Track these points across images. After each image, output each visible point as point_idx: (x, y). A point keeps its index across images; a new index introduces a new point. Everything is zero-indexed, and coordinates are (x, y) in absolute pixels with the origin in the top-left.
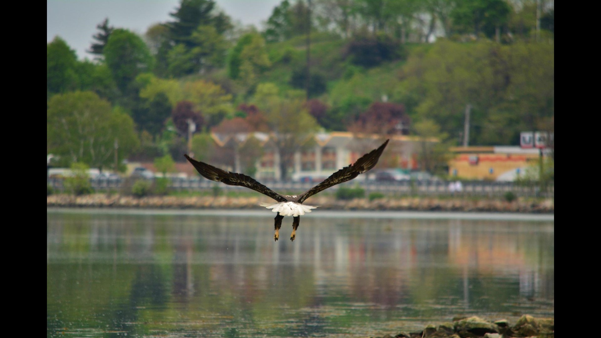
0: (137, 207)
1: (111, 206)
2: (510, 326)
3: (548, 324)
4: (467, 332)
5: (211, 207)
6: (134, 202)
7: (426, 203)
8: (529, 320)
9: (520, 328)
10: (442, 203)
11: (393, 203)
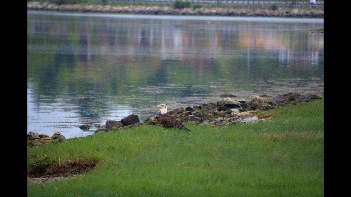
0: (58, 10)
1: (42, 9)
2: (247, 103)
3: (268, 100)
4: (223, 106)
5: (101, 12)
6: (56, 7)
7: (226, 10)
8: (258, 99)
9: (252, 104)
10: (235, 11)
11: (207, 11)
